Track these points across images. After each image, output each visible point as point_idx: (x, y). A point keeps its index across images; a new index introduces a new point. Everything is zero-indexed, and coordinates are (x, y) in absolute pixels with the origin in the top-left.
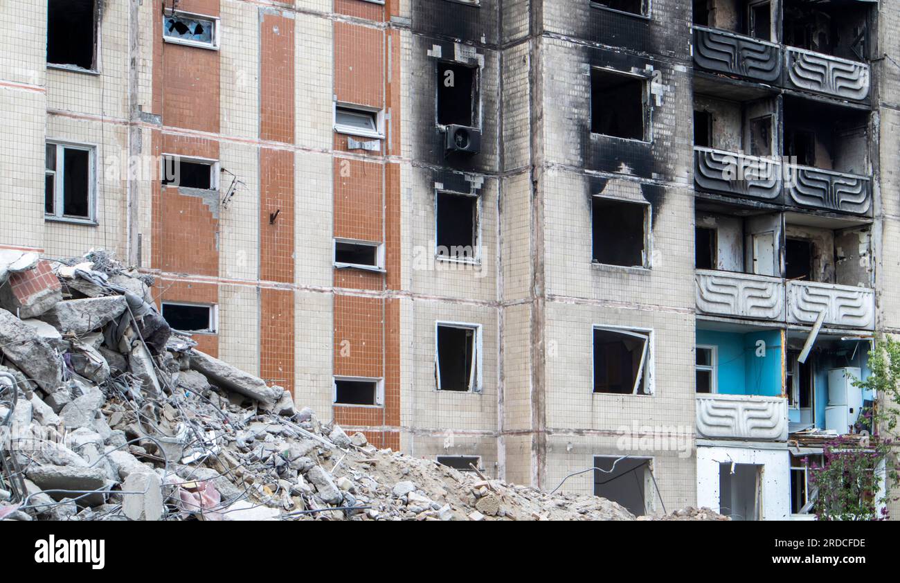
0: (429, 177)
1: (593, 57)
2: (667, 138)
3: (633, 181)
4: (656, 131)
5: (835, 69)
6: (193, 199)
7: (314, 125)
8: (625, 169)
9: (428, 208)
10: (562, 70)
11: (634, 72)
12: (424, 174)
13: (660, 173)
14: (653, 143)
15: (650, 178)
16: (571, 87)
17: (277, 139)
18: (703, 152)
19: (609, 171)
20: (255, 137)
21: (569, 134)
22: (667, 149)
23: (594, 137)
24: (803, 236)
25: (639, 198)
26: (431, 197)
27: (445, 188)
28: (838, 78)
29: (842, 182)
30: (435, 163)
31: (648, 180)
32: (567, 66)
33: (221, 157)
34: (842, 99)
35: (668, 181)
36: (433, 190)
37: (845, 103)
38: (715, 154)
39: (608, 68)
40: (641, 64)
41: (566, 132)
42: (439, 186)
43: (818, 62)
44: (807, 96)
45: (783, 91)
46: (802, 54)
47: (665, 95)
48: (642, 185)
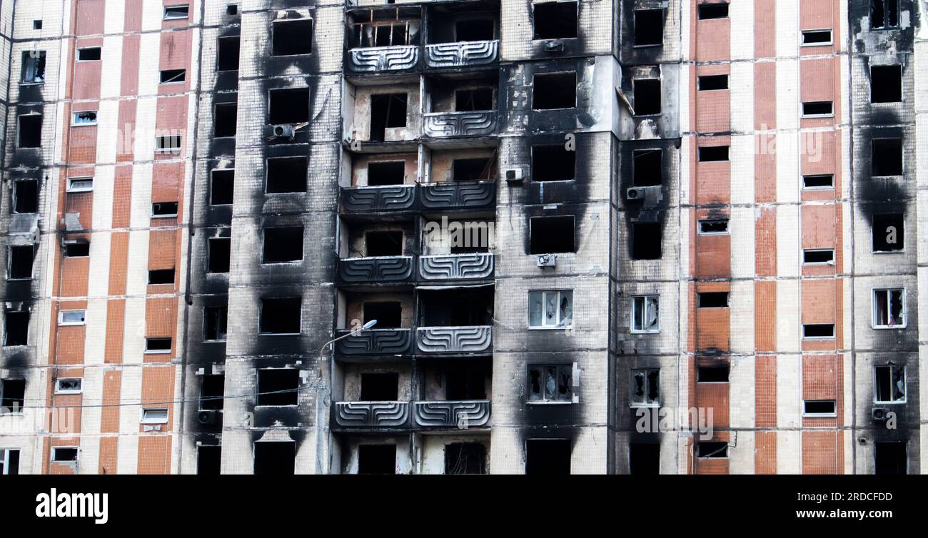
0: (193, 439)
1: (258, 364)
2: (310, 401)
3: (283, 429)
4: (301, 398)
5: (459, 335)
6: (65, 466)
7: (130, 422)
8: (278, 423)
9: (192, 456)
10: (238, 375)
11: (287, 367)
12: (190, 438)
13: (303, 423)
14: (299, 406)
15: (296, 426)
16: (243, 383)
17: (110, 431)
18: (343, 405)
19: (267, 426)
20: (99, 432)
21: (240, 410)
22: (309, 407)
23: (258, 408)
24: (472, 441)
25: (288, 439)
26: (194, 450)
27: (202, 444)
28: (462, 340)
29: (462, 407)
30: (198, 431)
31: (295, 428)
32: (240, 372)
33: (81, 444)
34: (467, 353)
35: (310, 426)
36: (195, 446)
37: (471, 355)
38: (352, 405)
39: (269, 368)
40: (292, 362)
41: (238, 409)
42: (199, 443)
43: (443, 333)
44: (434, 356)
45: (414, 356)
46: (430, 331)
47: (309, 377)
48: (290, 431)
